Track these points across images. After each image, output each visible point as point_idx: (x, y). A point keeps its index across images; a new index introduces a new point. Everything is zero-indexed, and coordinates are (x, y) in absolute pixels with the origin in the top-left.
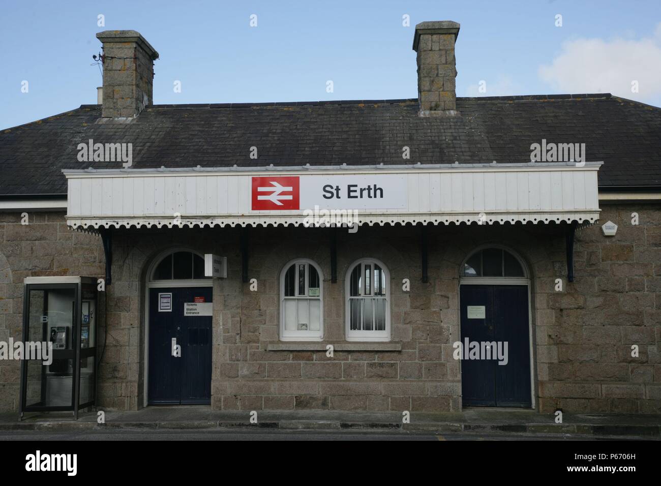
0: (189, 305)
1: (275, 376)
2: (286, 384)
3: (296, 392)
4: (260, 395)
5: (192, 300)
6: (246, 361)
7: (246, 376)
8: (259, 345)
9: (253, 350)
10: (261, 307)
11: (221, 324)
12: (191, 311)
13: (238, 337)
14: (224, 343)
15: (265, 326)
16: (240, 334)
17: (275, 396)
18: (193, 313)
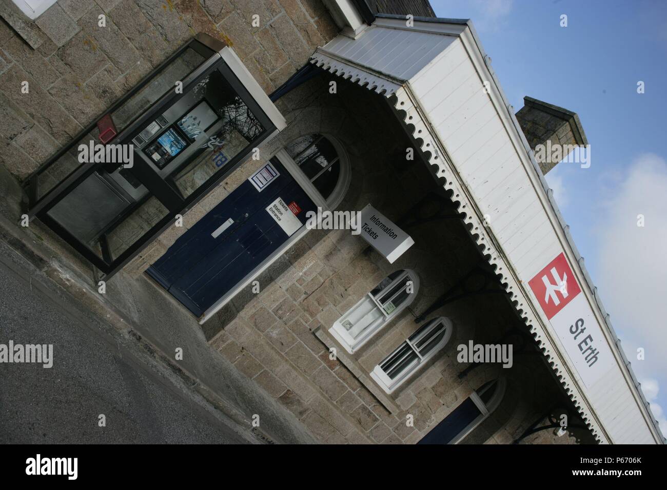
0: (281, 203)
1: (291, 357)
2: (294, 373)
3: (293, 387)
4: (263, 365)
5: (288, 201)
6: (286, 324)
7: (271, 338)
8: (311, 320)
9: (302, 321)
10: (350, 289)
11: (304, 271)
12: (276, 212)
13: (304, 296)
14: (287, 290)
15: (334, 308)
16: (308, 296)
17: (274, 376)
18: (276, 215)
